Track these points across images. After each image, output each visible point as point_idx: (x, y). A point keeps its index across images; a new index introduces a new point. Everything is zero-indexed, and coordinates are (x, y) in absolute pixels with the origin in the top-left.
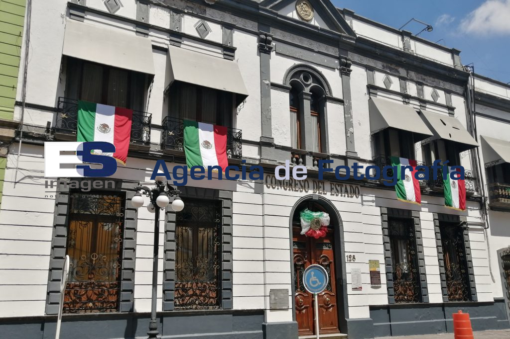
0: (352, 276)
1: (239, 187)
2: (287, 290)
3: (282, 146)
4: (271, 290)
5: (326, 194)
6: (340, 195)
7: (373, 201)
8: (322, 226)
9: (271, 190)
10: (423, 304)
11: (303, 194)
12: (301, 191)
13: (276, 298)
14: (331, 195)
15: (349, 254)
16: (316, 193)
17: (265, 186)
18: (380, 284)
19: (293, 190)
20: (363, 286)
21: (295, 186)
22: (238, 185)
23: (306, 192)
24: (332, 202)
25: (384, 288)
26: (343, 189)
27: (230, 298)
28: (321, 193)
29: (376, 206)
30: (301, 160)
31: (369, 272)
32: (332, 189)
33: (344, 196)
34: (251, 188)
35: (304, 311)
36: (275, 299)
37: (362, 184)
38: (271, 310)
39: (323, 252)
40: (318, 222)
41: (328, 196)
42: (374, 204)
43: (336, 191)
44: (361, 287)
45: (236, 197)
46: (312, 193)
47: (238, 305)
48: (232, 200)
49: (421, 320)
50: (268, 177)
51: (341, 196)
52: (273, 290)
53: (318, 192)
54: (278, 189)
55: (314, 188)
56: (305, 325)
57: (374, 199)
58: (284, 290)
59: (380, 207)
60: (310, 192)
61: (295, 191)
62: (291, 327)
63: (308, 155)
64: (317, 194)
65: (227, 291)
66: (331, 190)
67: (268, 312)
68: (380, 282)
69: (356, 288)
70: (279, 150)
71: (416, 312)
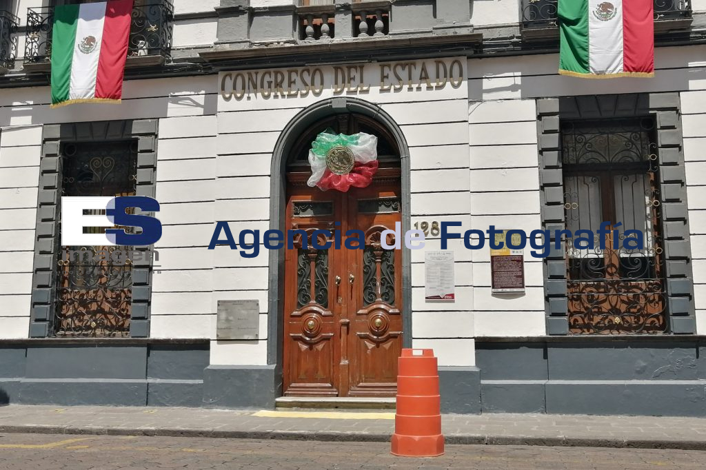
0: (428, 269)
1: (172, 109)
2: (256, 303)
3: (270, 8)
4: (220, 303)
5: (367, 91)
6: (406, 87)
7: (513, 88)
8: (358, 164)
9: (234, 104)
10: (672, 338)
11: (311, 100)
12: (303, 96)
13: (231, 318)
14: (382, 91)
15: (420, 220)
16: (341, 92)
17: (220, 97)
18: (523, 287)
19: (283, 96)
20: (456, 292)
21: (289, 86)
22: (170, 105)
23: (317, 94)
24: (383, 107)
25: (535, 297)
26: (417, 72)
27: (145, 318)
28: (355, 92)
29: (523, 99)
30: (325, 27)
31: (489, 260)
32: (384, 78)
33: (419, 89)
34: (198, 105)
35: (320, 347)
36: (227, 320)
37: (471, 52)
38: (220, 340)
39: (375, 220)
40: (345, 156)
41: (373, 95)
42: (518, 94)
43: (395, 80)
44: (452, 296)
45: (165, 128)
46: (331, 95)
47: (159, 330)
48: (156, 136)
49: (657, 377)
50: (228, 78)
51: (410, 89)
52: (225, 302)
53: (346, 89)
54: (249, 98)
55: (336, 83)
56: (320, 374)
57: (518, 81)
58: (248, 301)
59: (537, 99)
60: (328, 93)
61: (290, 96)
62: (257, 376)
63: (341, 12)
64: (344, 94)
65: (140, 304)
66: (382, 81)
67: (213, 345)
68: (523, 283)
69: (438, 297)
70: (265, 17)
71: (641, 357)
